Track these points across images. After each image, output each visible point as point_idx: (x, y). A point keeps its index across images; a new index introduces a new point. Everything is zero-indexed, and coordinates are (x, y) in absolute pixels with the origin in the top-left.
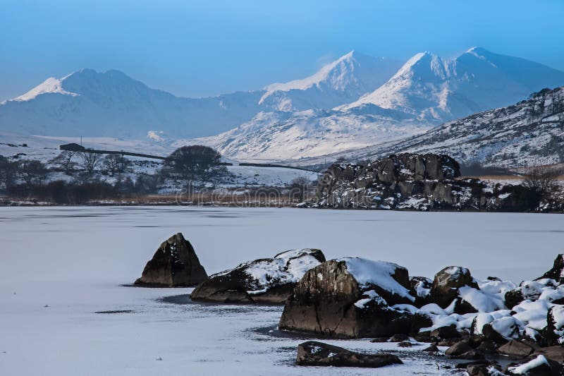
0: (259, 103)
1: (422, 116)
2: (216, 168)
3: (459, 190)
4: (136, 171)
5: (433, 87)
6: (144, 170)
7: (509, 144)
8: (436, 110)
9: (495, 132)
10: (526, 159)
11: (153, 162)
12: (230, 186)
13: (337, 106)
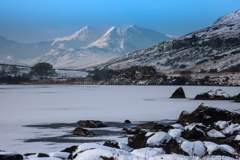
0: (52, 45)
1: (114, 51)
2: (51, 71)
3: (159, 78)
4: (21, 72)
5: (118, 40)
6: (23, 71)
7: (152, 62)
8: (119, 48)
9: (147, 57)
10: (160, 67)
11: (26, 69)
12: (57, 77)
13: (82, 47)
